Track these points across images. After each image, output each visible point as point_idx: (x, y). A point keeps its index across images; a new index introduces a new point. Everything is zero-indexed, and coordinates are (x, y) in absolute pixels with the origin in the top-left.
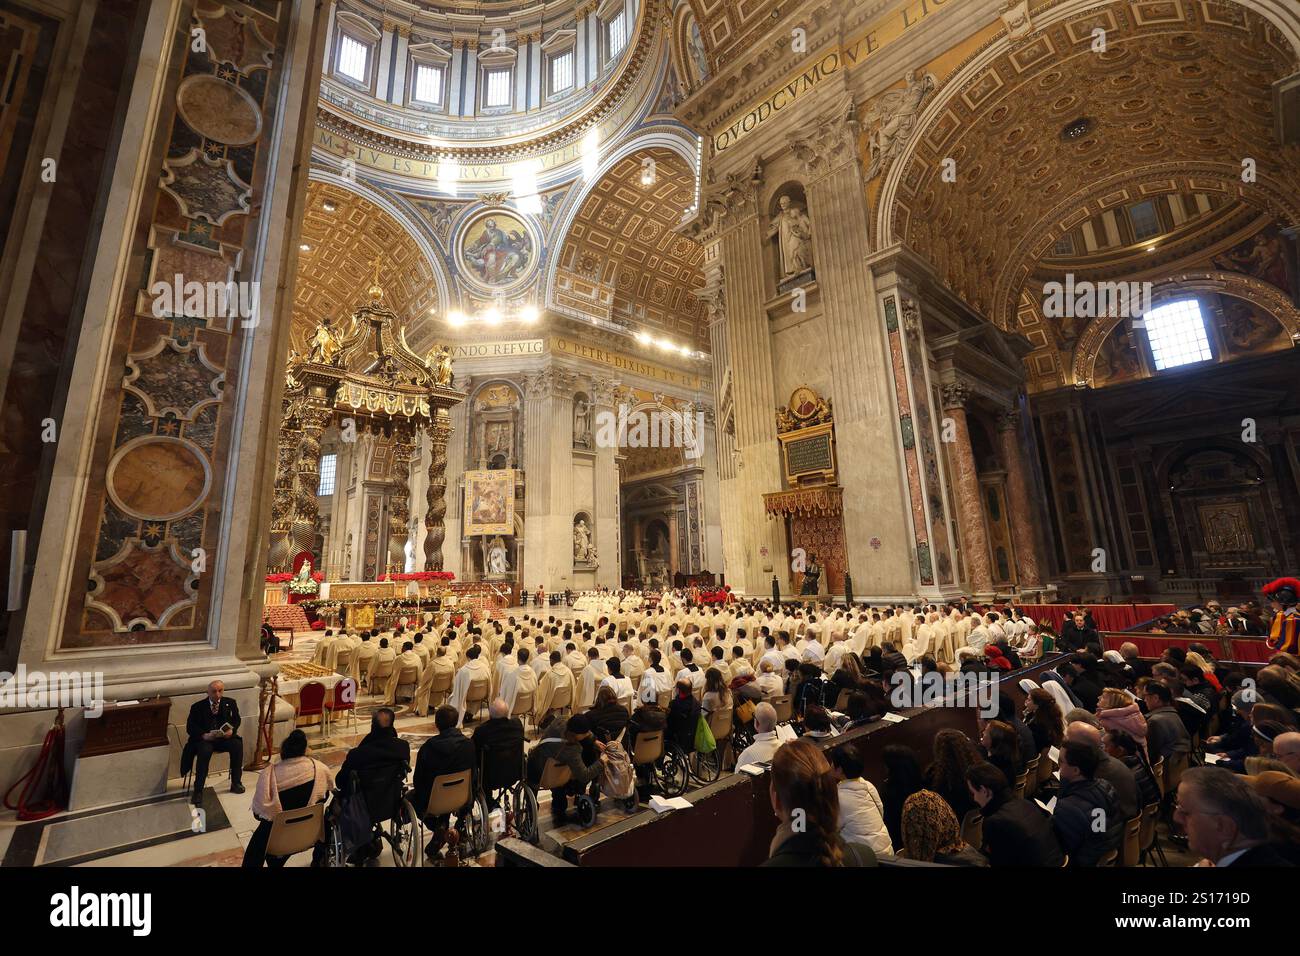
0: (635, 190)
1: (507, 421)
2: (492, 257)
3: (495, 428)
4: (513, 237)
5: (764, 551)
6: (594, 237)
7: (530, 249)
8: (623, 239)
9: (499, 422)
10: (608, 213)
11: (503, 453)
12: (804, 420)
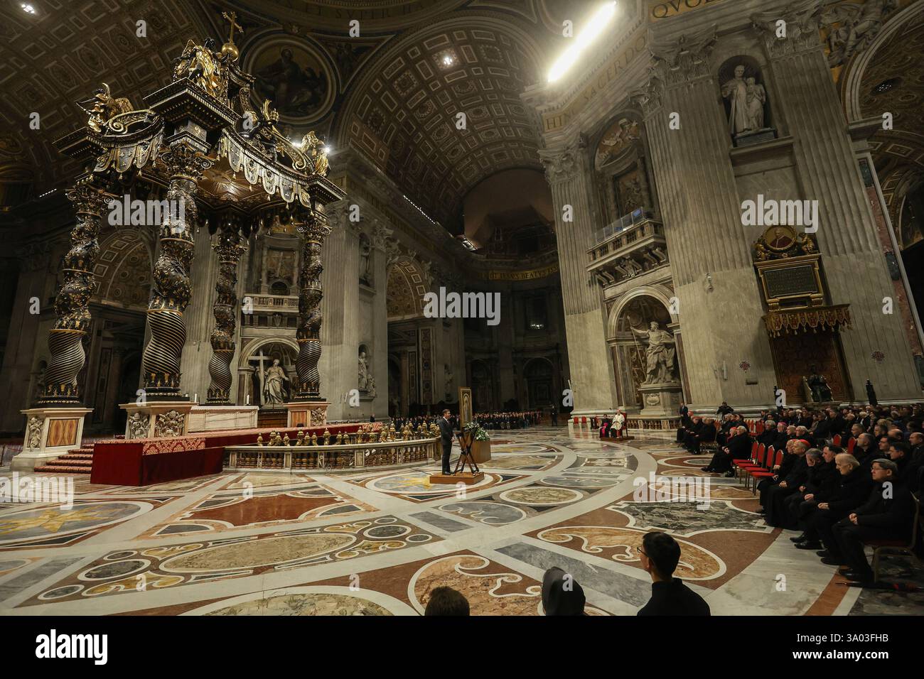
0: (434, 66)
1: (292, 250)
2: (283, 87)
3: (276, 254)
4: (308, 74)
5: (745, 366)
6: (387, 98)
7: (325, 91)
8: (406, 109)
9: (280, 250)
10: (403, 80)
11: (285, 282)
12: (785, 251)
